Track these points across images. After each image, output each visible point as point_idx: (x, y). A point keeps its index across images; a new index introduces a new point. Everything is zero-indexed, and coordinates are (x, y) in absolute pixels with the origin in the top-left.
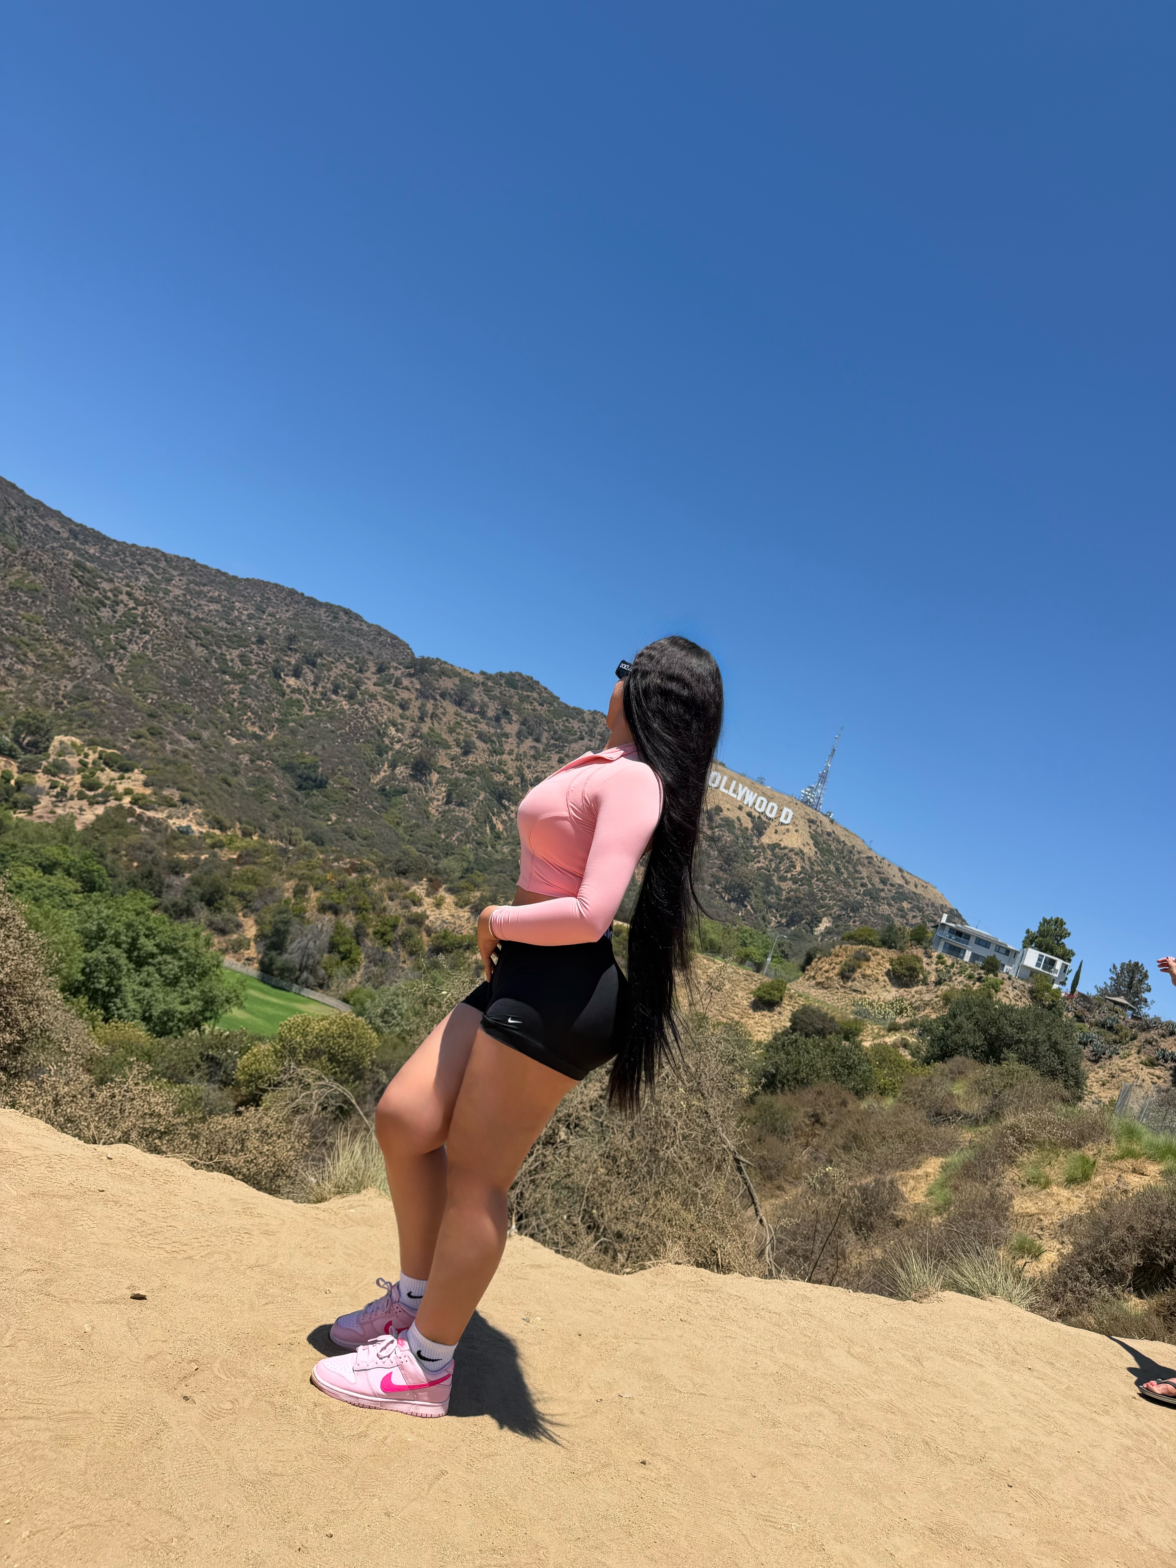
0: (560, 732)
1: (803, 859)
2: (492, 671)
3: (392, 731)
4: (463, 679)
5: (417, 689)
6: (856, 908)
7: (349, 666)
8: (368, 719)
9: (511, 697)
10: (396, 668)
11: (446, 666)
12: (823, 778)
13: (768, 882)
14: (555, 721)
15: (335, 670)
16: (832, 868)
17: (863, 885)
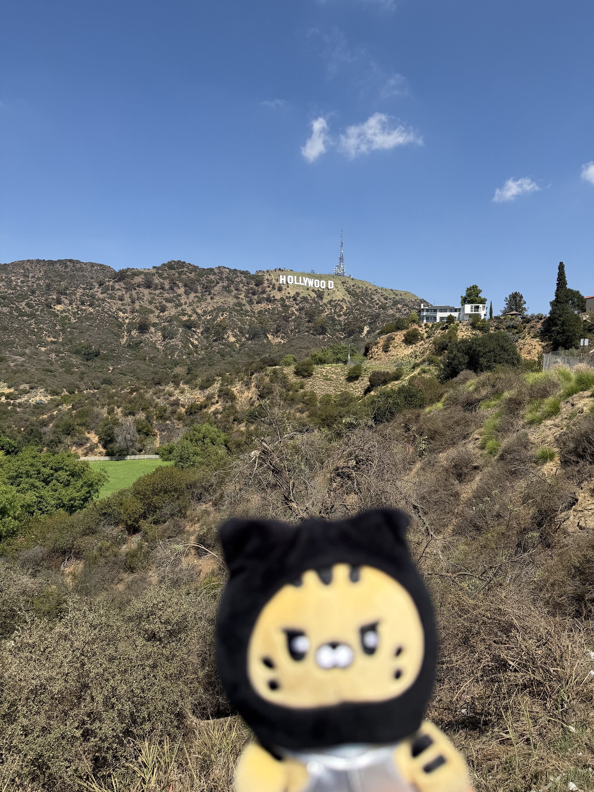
0: (206, 284)
1: (346, 303)
2: (159, 265)
3: (121, 314)
4: (146, 274)
5: (124, 288)
6: (377, 316)
7: (84, 289)
8: (106, 312)
9: (174, 275)
10: (109, 281)
11: (134, 270)
12: (341, 259)
13: (333, 320)
14: (201, 279)
15: (78, 294)
16: (361, 302)
17: (377, 304)
